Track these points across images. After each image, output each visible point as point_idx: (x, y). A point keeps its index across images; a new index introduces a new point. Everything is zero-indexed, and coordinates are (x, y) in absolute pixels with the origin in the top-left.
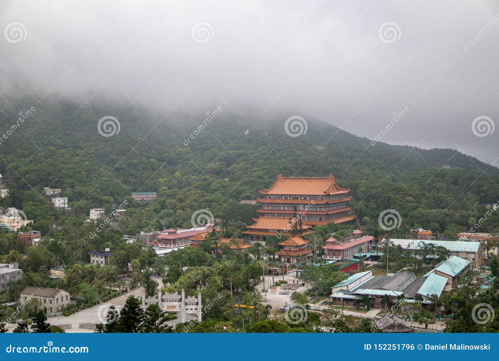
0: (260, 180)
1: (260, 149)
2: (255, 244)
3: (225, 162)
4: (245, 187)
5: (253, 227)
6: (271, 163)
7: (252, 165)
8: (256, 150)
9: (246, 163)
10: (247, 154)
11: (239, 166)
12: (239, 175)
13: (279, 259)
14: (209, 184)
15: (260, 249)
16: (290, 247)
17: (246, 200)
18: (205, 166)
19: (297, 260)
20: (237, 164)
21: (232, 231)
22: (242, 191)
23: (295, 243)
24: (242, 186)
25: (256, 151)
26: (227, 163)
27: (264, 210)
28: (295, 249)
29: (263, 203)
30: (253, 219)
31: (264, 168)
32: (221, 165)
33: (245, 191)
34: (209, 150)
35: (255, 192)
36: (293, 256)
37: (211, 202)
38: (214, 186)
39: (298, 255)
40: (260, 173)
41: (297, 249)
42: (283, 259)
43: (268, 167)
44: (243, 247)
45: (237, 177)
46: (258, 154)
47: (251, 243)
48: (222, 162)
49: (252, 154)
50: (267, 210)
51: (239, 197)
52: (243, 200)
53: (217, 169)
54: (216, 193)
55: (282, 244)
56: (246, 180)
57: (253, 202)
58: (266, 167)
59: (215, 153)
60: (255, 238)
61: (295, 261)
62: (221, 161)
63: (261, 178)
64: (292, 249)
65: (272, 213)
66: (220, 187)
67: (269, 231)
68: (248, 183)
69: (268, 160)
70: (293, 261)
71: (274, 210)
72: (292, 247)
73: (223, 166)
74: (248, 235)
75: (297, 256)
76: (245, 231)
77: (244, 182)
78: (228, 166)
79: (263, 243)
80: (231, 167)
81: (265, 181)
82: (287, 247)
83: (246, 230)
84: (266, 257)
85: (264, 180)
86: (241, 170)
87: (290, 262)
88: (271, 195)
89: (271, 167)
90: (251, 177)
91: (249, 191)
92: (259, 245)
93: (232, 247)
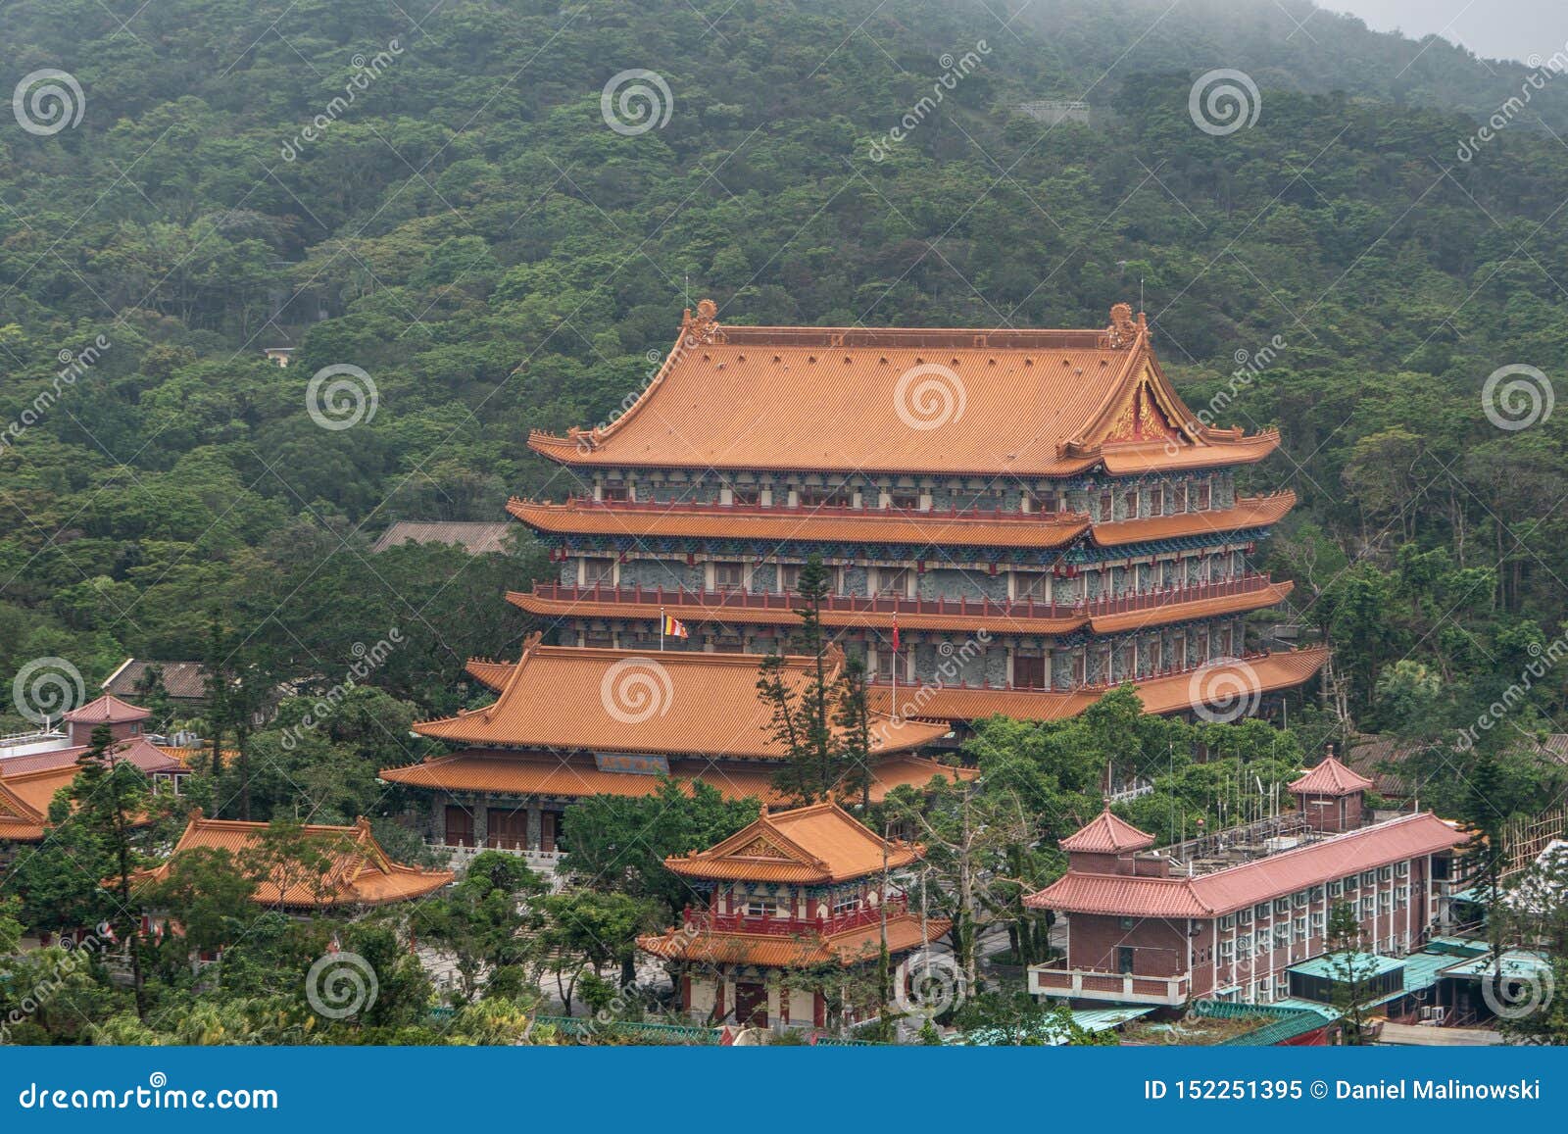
0: (550, 361)
1: (561, 110)
2: (478, 866)
3: (268, 210)
4: (429, 420)
5: (461, 727)
6: (650, 228)
7: (492, 240)
8: (526, 116)
9: (445, 224)
10: (452, 154)
11: (387, 245)
12: (377, 319)
13: (673, 999)
14: (131, 393)
15: (521, 910)
16: (761, 891)
17: (435, 520)
18: (104, 242)
19: (819, 998)
20: (374, 231)
21: (294, 766)
22: (406, 446)
23: (806, 860)
24: (401, 412)
25: (526, 128)
26: (290, 221)
27: (568, 595)
28: (802, 914)
29: (561, 538)
30: (474, 667)
31: (589, 271)
32: (232, 234)
33: (424, 448)
34: (134, 113)
35: (505, 454)
36: (785, 973)
37: (134, 529)
38: (168, 402)
39: (824, 959)
40: (556, 308)
41: (823, 911)
42: (702, 997)
43: (619, 258)
44: (369, 891)
45: (367, 332)
46: (543, 154)
47: (445, 859)
48: (238, 217)
49: (493, 153)
50: (590, 596)
51: (373, 493)
52: (408, 518)
53: (200, 266)
54: (184, 462)
55: (700, 865)
56: (441, 358)
57: (486, 540)
58: (606, 258)
59: (191, 141)
60: (480, 824)
61: (802, 1008)
62: (232, 202)
63: (563, 344)
64: (782, 914)
65: (628, 622)
66: (221, 416)
67: (602, 760)
68: (454, 385)
69: (629, 205)
70: (785, 1013)
71: (651, 598)
72: (782, 893)
73: (255, 244)
74: (424, 796)
75: (821, 972)
76: (406, 761)
77: (424, 378)
78: (294, 251)
79: (542, 862)
80: (318, 262)
81: (591, 373)
82: (739, 891)
83: (413, 752)
84: (566, 977)
85: (589, 362)
86: (402, 282)
87: (762, 1020)
88: (624, 469)
89: (645, 263)
90: (482, 334)
91: (459, 448)
92: (504, 876)
93: (267, 892)
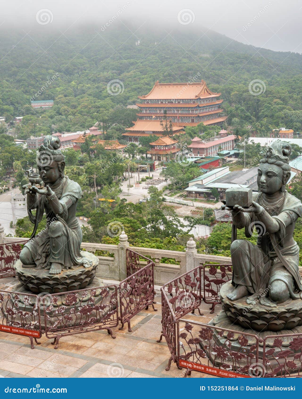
0: (146, 86)
1: (149, 58)
2: (130, 144)
3: (117, 70)
4: (133, 94)
5: (131, 129)
6: (158, 71)
7: (141, 73)
9: (136, 71)
10: (137, 63)
11: (129, 74)
12: (127, 82)
13: (151, 158)
14: (101, 92)
15: (135, 149)
16: (160, 146)
17: (132, 105)
18: (99, 75)
20: (128, 72)
21: (112, 134)
22: (130, 97)
23: (164, 143)
24: (129, 93)
25: (145, 60)
26: (119, 71)
27: (143, 114)
28: (164, 149)
29: (142, 108)
30: (133, 122)
31: (151, 76)
33: (132, 97)
34: (103, 60)
36: (163, 155)
37: (99, 107)
38: (105, 93)
39: (166, 154)
40: (146, 81)
41: (166, 148)
42: (154, 158)
43: (154, 74)
44: (118, 148)
45: (126, 84)
46: (147, 63)
48: (114, 71)
49: (142, 63)
50: (145, 114)
51: (126, 102)
52: (129, 105)
53: (109, 77)
54: (106, 100)
55: (153, 144)
56: (134, 86)
58: (153, 74)
59: (109, 63)
60: (131, 139)
61: (165, 159)
63: (147, 84)
64: (162, 149)
65: (149, 117)
67: (145, 132)
68: (135, 89)
69: (156, 68)
70: (163, 159)
71: (152, 114)
72: (162, 147)
73: (115, 74)
75: (166, 155)
77: (132, 89)
78: (119, 75)
79: (138, 144)
80: (122, 76)
82: (158, 146)
83: (125, 132)
84: (140, 156)
86: (131, 78)
87: (160, 160)
88: (149, 100)
89: (157, 75)
90: (139, 84)
91: (135, 97)
92: (133, 145)
93: (106, 148)
